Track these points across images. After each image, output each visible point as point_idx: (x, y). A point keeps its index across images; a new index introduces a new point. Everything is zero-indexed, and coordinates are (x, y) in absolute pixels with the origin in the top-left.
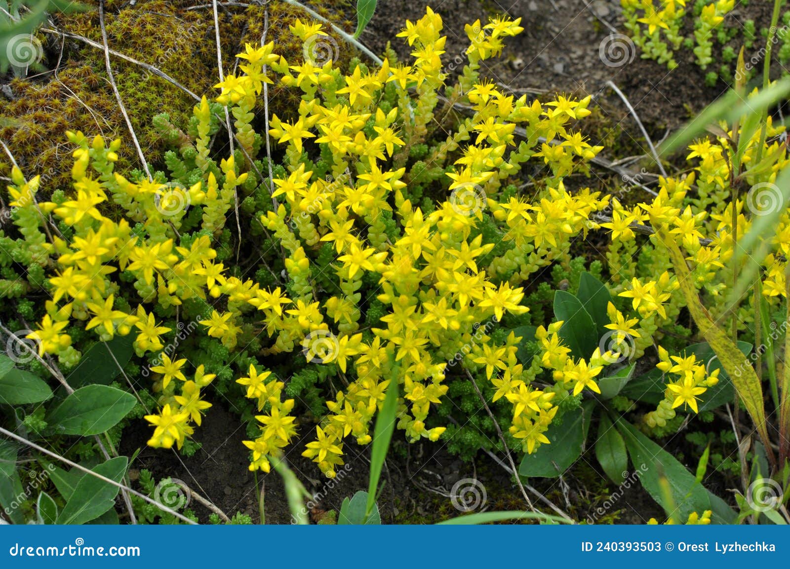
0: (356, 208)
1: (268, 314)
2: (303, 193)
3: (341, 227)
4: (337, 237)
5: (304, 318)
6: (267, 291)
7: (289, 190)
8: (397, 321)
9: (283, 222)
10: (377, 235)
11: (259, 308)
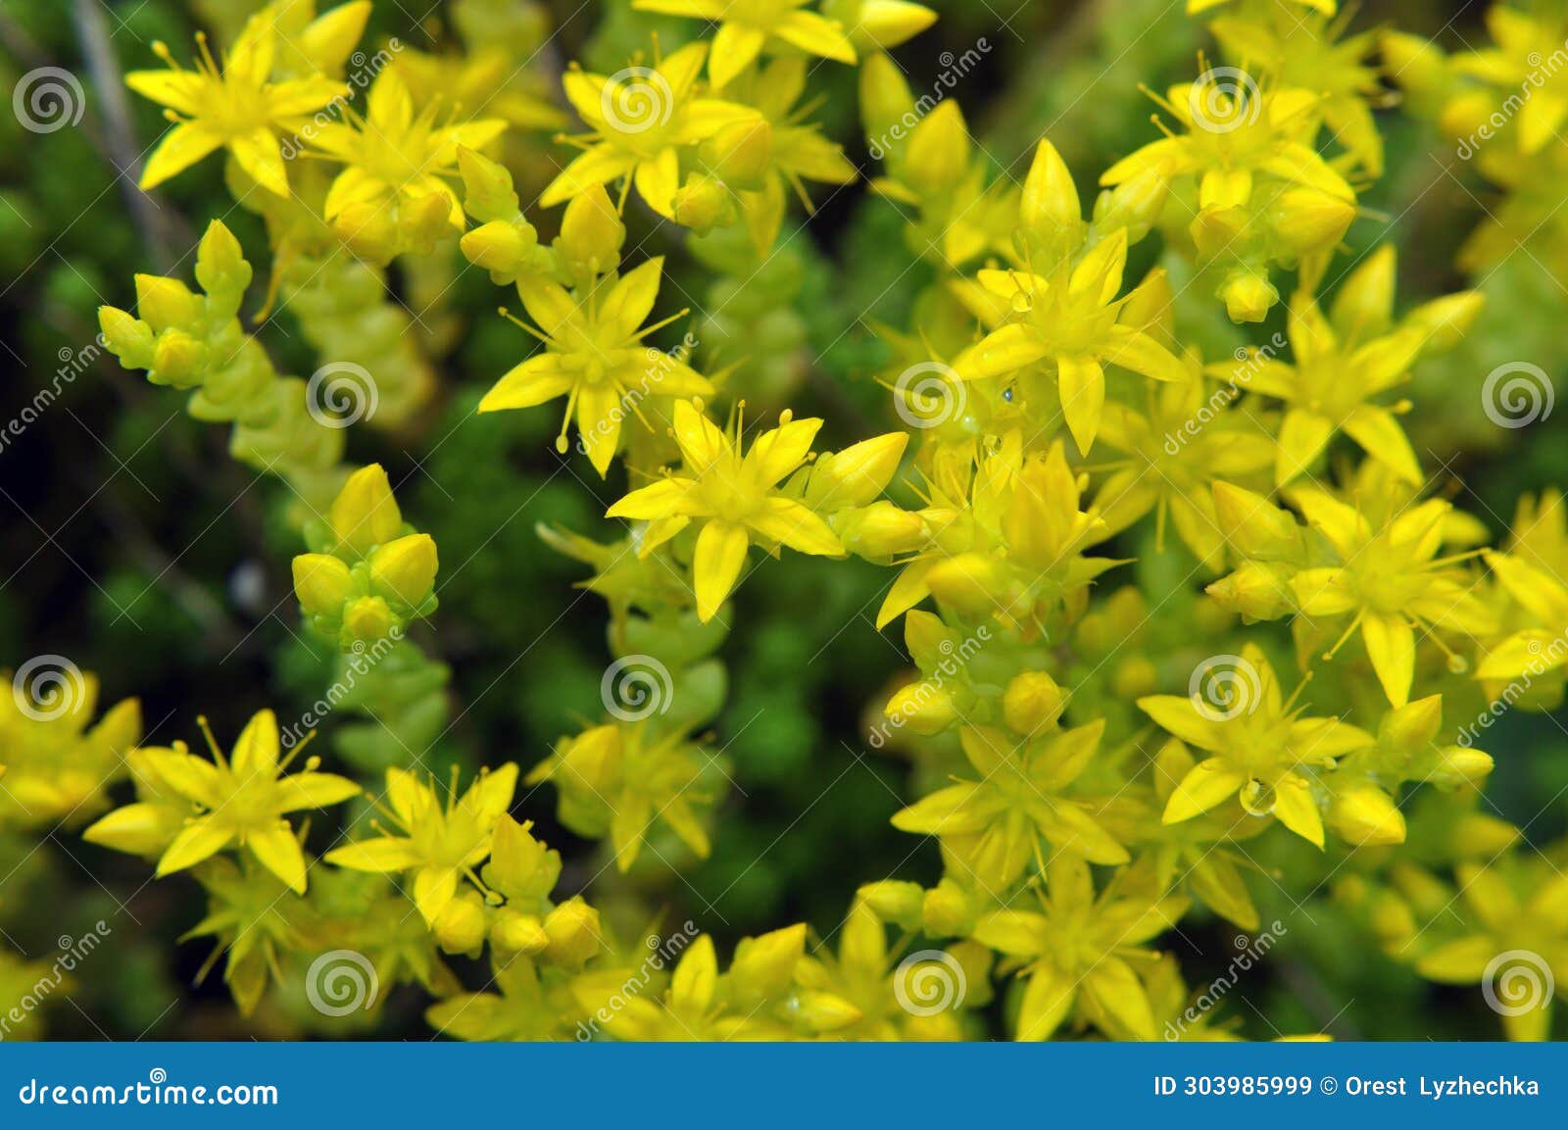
0: (661, 193)
1: (218, 884)
2: (331, 138)
3: (591, 310)
4: (578, 375)
5: (448, 881)
6: (199, 749)
7: (246, 131)
8: (1000, 819)
9: (233, 327)
10: (748, 321)
11: (166, 867)
